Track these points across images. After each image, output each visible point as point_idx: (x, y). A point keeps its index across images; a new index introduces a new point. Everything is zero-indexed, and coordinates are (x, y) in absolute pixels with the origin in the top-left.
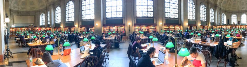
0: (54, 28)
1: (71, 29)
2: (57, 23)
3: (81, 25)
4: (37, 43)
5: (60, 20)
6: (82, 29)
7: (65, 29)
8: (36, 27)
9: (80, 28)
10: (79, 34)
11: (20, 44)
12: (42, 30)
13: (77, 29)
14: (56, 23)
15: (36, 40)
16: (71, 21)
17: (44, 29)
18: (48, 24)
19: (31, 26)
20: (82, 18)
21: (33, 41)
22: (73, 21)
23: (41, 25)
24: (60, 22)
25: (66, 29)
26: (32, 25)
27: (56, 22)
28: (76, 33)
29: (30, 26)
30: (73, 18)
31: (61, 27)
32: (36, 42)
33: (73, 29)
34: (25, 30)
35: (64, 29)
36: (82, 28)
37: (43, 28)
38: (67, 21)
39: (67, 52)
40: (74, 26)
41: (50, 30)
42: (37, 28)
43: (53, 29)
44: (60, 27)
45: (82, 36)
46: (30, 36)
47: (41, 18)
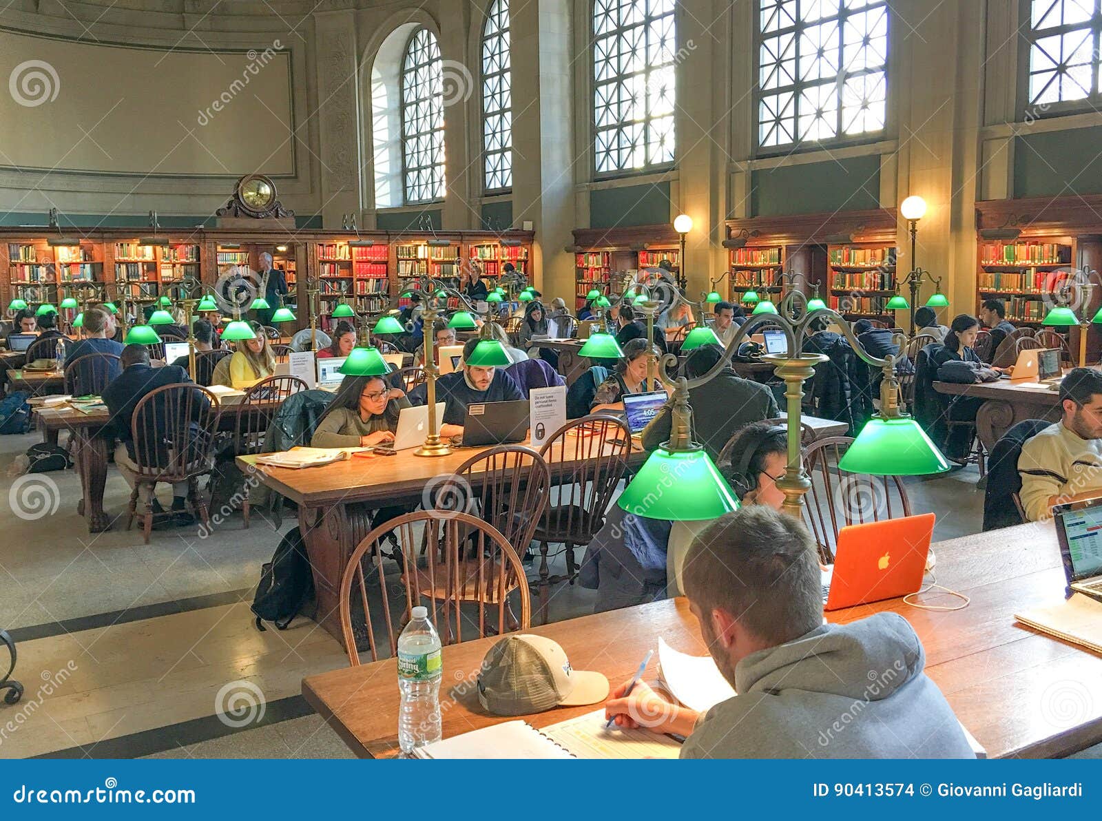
0: (582, 241)
1: (837, 257)
2: (621, 174)
3: (999, 189)
4: (386, 449)
5: (665, 127)
6: (1021, 255)
7: (741, 258)
8: (313, 225)
9: (985, 237)
10: (969, 338)
11: (119, 486)
12: (405, 269)
13: (937, 254)
14: (599, 178)
15: (373, 405)
16: (841, 141)
17: (440, 254)
18: (494, 184)
19: (253, 214)
20: (1025, 73)
21: (334, 420)
22: (866, 139)
23: (385, 197)
24: (662, 153)
25: (761, 259)
26: (273, 205)
27: (607, 165)
28: (925, 317)
29: (237, 207)
30: (877, 87)
31: (682, 224)
32: (373, 440)
33: (860, 258)
34: (166, 272)
35: (723, 260)
36: (1010, 236)
37: (422, 252)
38: (772, 137)
39: (884, 563)
40: (889, 219)
41: (518, 274)
42: (342, 250)
43: (567, 264)
44: (666, 233)
45: (1028, 359)
46: (257, 357)
47: (381, 97)
